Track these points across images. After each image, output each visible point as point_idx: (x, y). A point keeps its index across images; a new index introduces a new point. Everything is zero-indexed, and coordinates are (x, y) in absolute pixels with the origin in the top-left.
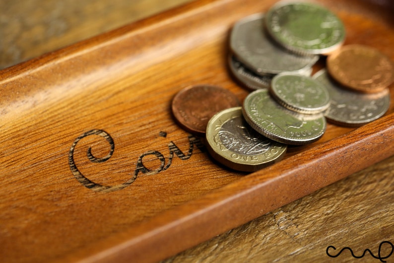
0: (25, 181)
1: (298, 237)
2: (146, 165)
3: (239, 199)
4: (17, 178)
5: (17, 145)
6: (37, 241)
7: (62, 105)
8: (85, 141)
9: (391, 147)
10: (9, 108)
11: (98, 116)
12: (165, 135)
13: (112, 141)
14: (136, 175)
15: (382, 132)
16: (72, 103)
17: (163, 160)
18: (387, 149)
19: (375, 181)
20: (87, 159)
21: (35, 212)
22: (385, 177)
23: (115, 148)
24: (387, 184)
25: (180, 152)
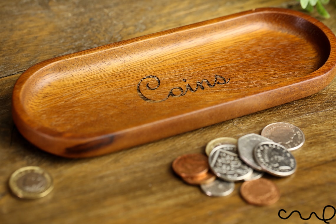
0: (115, 95)
1: (242, 129)
2: (174, 93)
3: (214, 109)
4: (111, 93)
5: (113, 79)
6: (116, 120)
7: (137, 64)
8: (146, 80)
9: (295, 94)
10: (112, 62)
11: (154, 70)
12: (185, 81)
13: (159, 82)
14: (168, 97)
15: (290, 86)
16: (142, 63)
17: (182, 91)
18: (292, 95)
19: (286, 108)
20: (146, 88)
21: (118, 108)
22: (291, 107)
23: (160, 84)
24: (291, 110)
25: (191, 89)
